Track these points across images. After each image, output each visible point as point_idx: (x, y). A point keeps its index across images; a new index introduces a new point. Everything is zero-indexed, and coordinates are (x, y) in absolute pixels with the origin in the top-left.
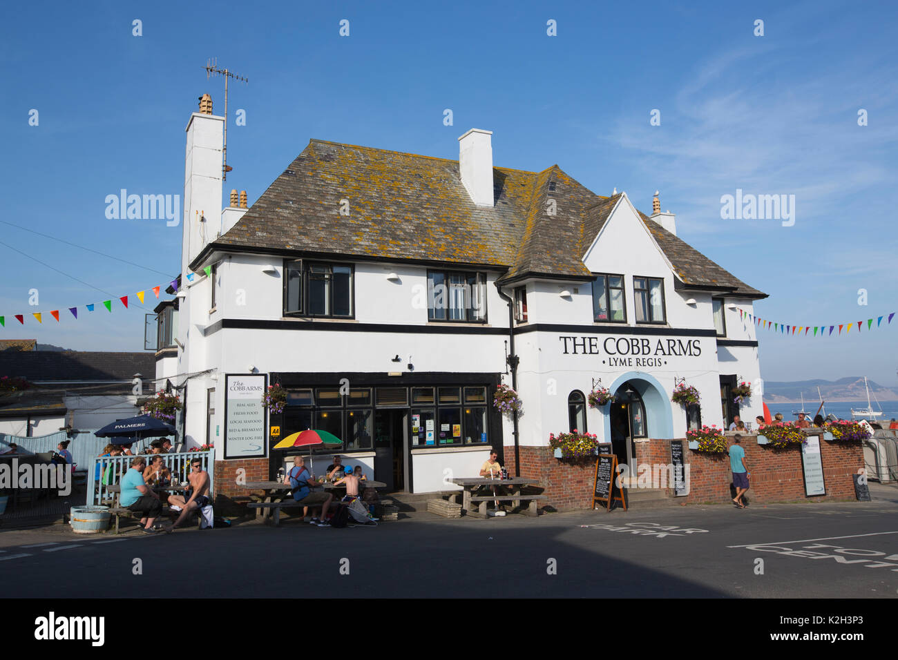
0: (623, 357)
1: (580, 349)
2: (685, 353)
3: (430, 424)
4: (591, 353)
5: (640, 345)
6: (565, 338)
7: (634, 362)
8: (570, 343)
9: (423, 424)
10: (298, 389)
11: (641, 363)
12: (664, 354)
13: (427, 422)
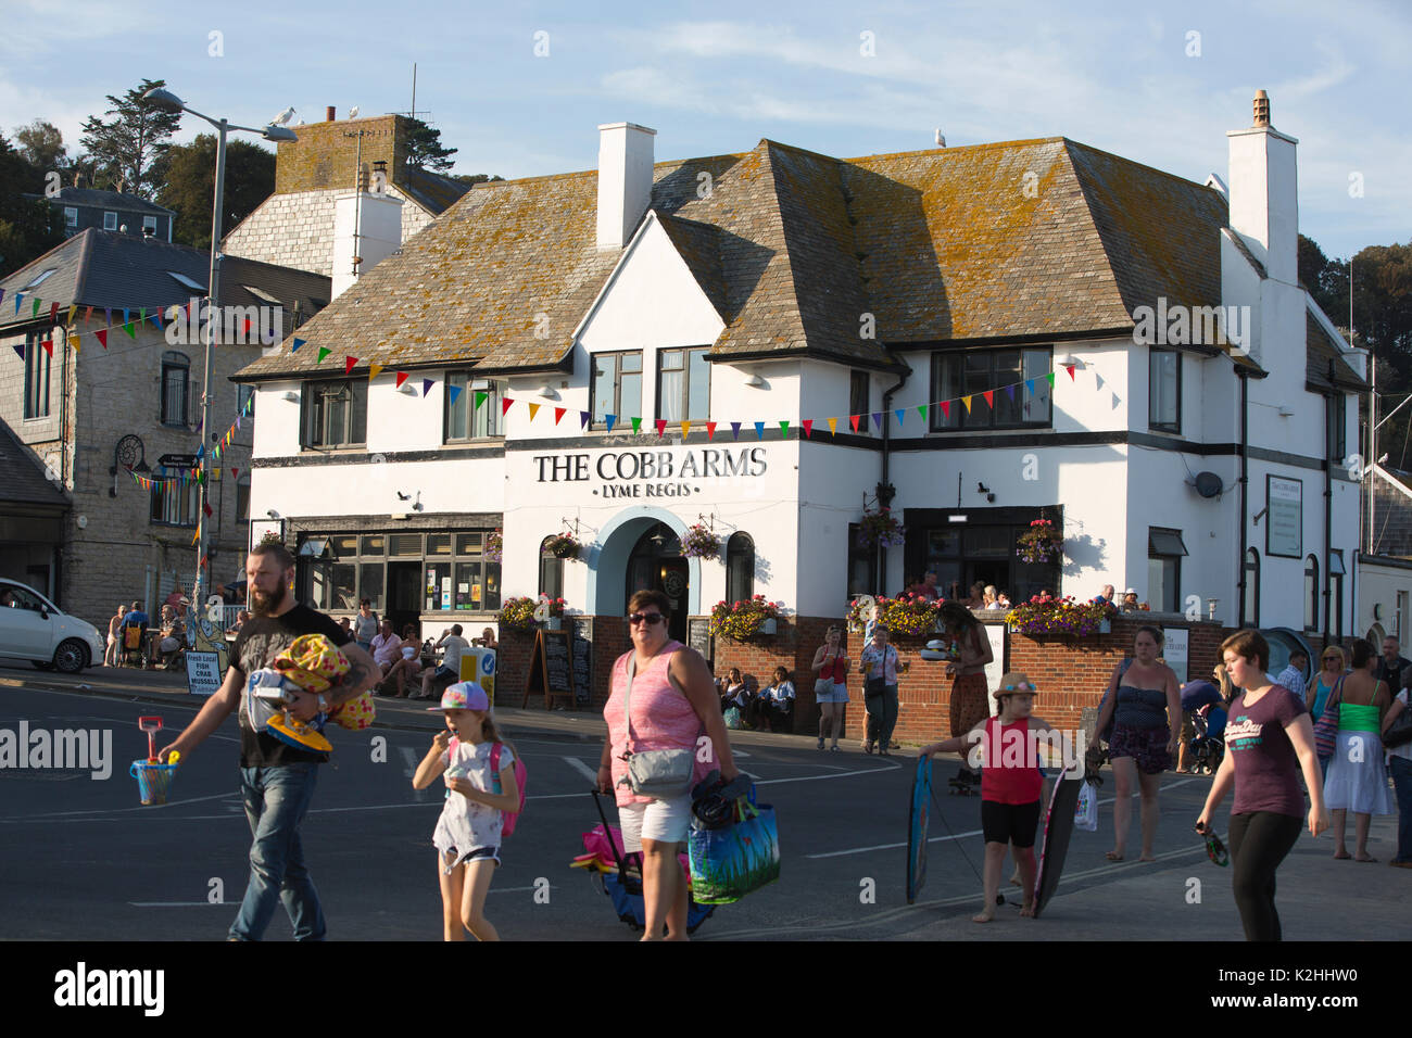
0: (624, 484)
1: (562, 474)
2: (735, 473)
3: (447, 583)
4: (577, 478)
5: (656, 462)
6: (542, 459)
7: (642, 490)
8: (548, 468)
9: (439, 583)
10: (315, 537)
11: (655, 492)
12: (696, 475)
13: (444, 579)
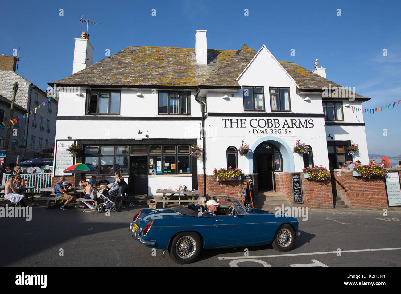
0: (262, 129)
1: (234, 125)
2: (303, 126)
3: (159, 163)
4: (241, 127)
5: (273, 123)
6: (225, 120)
7: (269, 131)
8: (228, 123)
9: (155, 163)
10: (91, 147)
11: (274, 132)
12: (289, 127)
13: (158, 162)
